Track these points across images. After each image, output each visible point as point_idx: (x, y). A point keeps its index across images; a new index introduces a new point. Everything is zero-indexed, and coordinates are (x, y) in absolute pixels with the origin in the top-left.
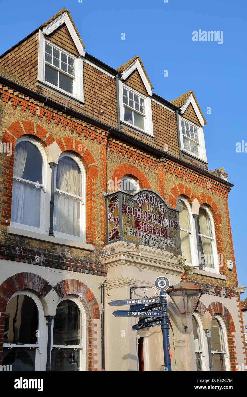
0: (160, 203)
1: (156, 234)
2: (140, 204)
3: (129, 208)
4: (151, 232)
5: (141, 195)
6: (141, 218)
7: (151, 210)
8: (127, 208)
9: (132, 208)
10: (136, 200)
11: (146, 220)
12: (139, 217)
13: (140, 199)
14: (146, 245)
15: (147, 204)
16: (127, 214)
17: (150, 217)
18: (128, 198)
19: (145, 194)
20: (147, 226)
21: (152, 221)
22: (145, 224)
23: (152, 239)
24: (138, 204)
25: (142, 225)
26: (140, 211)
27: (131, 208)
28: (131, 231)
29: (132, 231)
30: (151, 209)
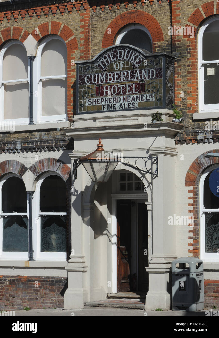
0: (135, 54)
1: (127, 93)
2: (103, 67)
3: (88, 77)
4: (120, 93)
5: (107, 56)
6: (104, 82)
7: (120, 68)
8: (86, 77)
9: (93, 76)
10: (99, 65)
11: (113, 81)
12: (102, 82)
13: (105, 61)
14: (110, 109)
15: (115, 63)
16: (86, 84)
17: (119, 76)
18: (87, 66)
19: (113, 53)
20: (114, 88)
21: (122, 80)
22: (111, 87)
23: (119, 101)
24: (102, 68)
25: (107, 89)
26: (105, 75)
27: (91, 76)
28: (90, 100)
29: (92, 101)
30: (120, 66)
